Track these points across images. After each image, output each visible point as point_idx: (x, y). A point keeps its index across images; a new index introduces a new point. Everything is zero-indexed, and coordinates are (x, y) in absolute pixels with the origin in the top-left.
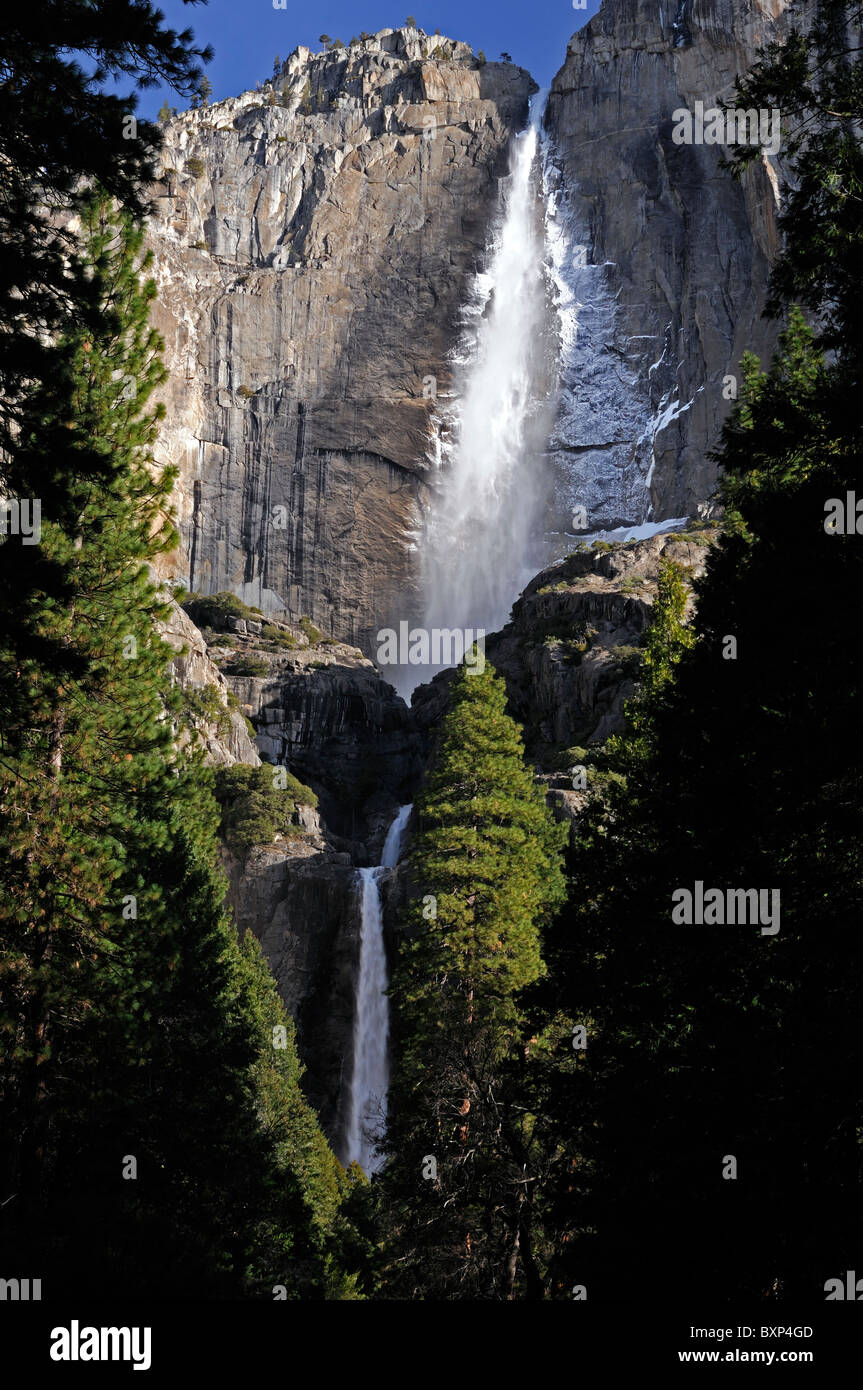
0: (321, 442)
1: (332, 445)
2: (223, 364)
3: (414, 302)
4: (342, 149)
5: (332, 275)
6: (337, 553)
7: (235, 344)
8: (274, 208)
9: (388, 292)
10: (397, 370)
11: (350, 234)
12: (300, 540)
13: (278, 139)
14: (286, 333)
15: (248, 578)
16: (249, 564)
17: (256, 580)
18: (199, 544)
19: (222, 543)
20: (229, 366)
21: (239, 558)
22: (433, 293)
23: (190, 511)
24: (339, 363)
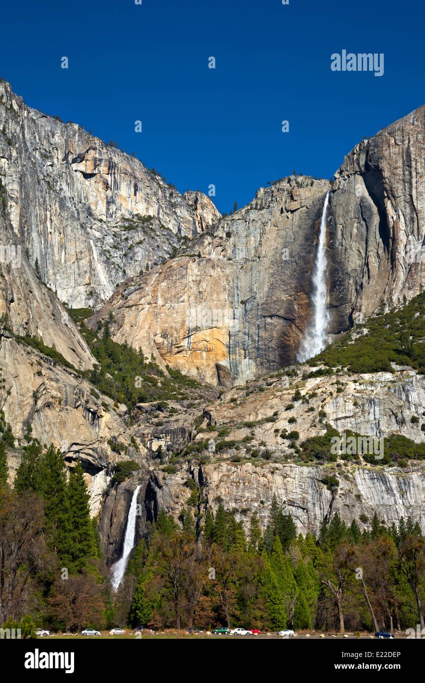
0: (264, 314)
1: (267, 315)
2: (236, 295)
3: (290, 266)
4: (270, 220)
5: (266, 262)
6: (269, 347)
7: (239, 288)
8: (252, 242)
9: (283, 265)
10: (285, 288)
11: (272, 248)
12: (258, 344)
13: (253, 220)
14: (253, 283)
15: (245, 358)
16: (245, 353)
17: (247, 358)
18: (231, 350)
19: (237, 348)
20: (238, 295)
21: (243, 352)
22: (296, 263)
23: (228, 340)
24: (269, 289)
